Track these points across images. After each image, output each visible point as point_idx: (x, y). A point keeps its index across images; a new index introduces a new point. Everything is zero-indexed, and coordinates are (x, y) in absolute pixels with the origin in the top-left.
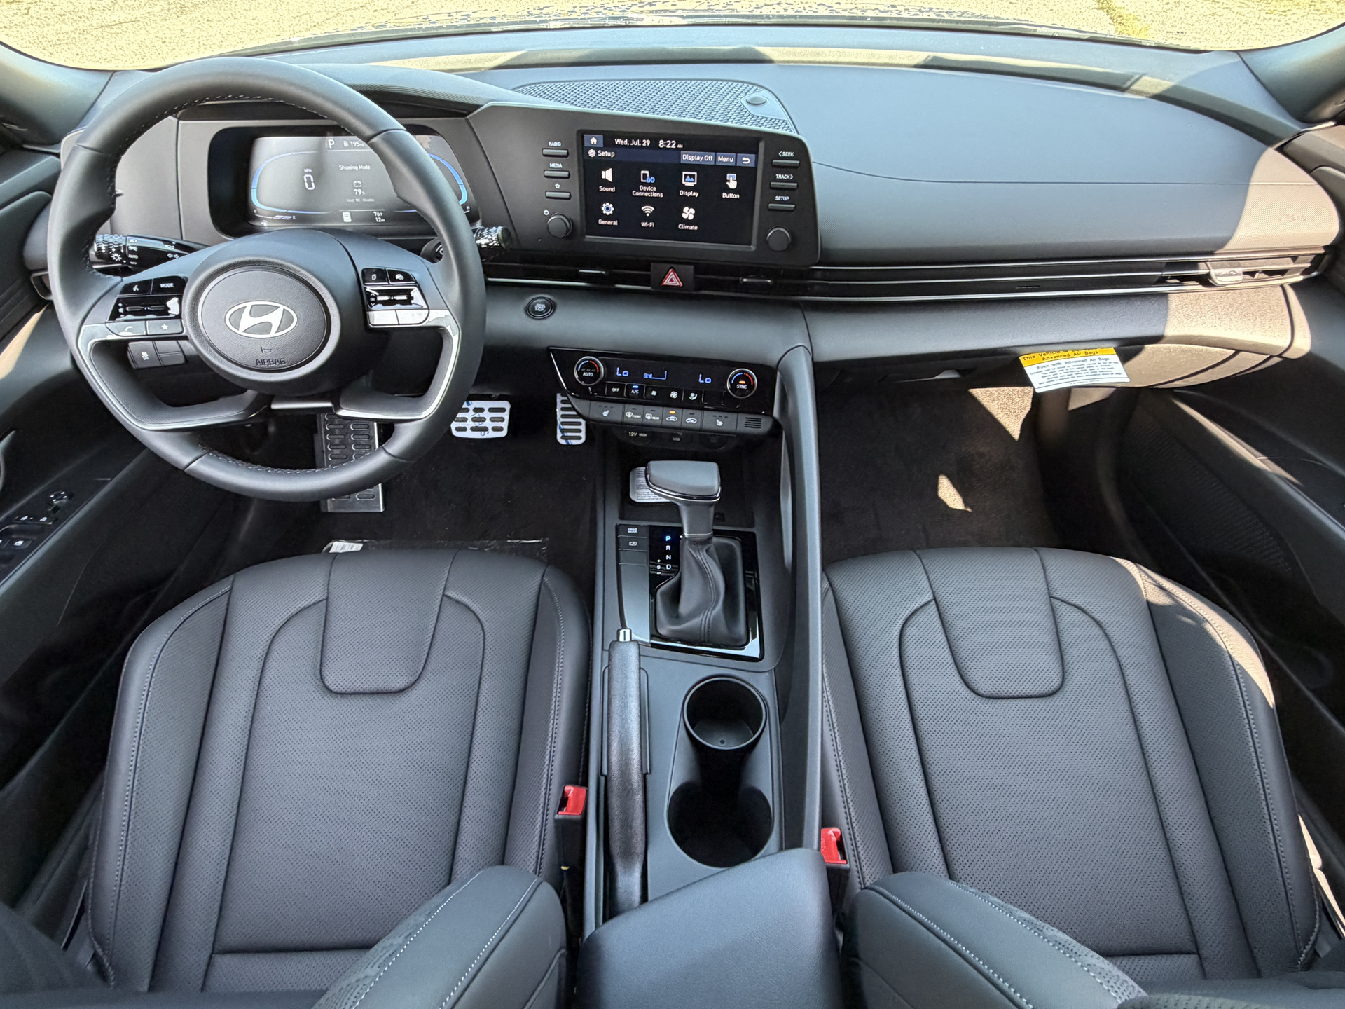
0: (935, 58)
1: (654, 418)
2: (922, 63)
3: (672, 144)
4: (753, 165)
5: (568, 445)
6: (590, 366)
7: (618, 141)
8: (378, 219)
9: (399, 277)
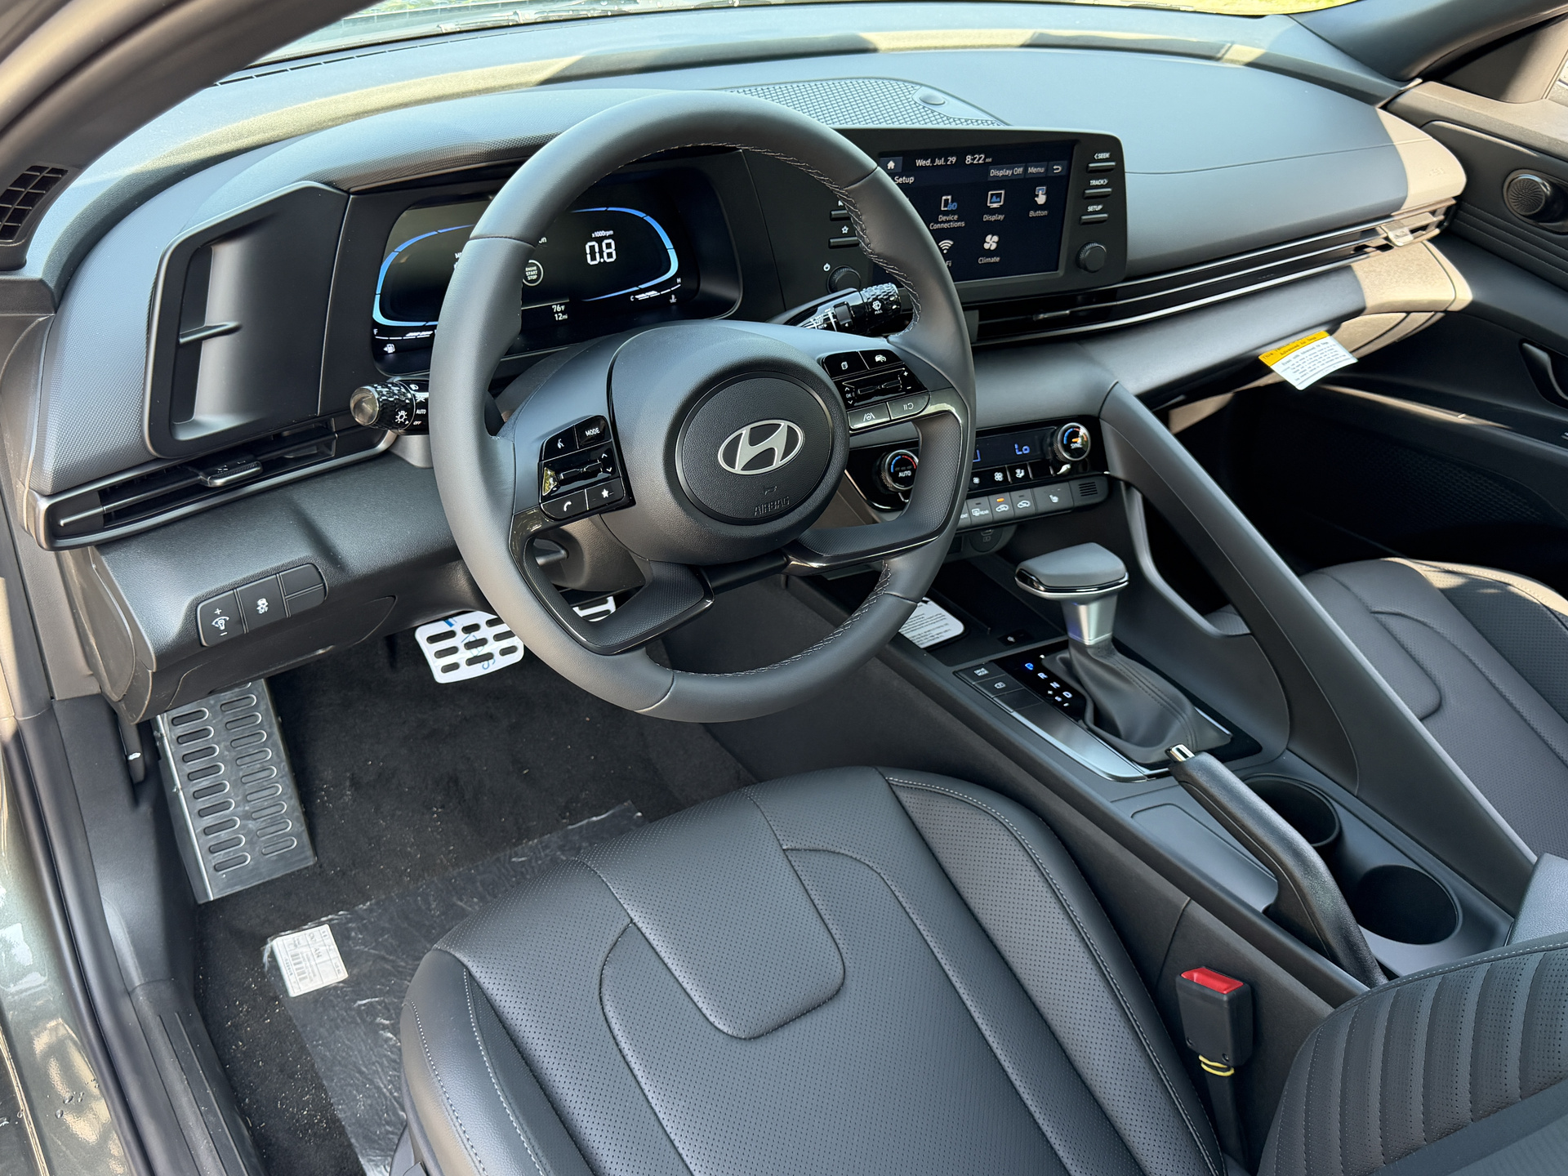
0: (1041, 35)
1: (982, 513)
2: (1028, 42)
3: (980, 158)
4: (1065, 173)
7: (920, 163)
8: (559, 317)
9: (878, 358)
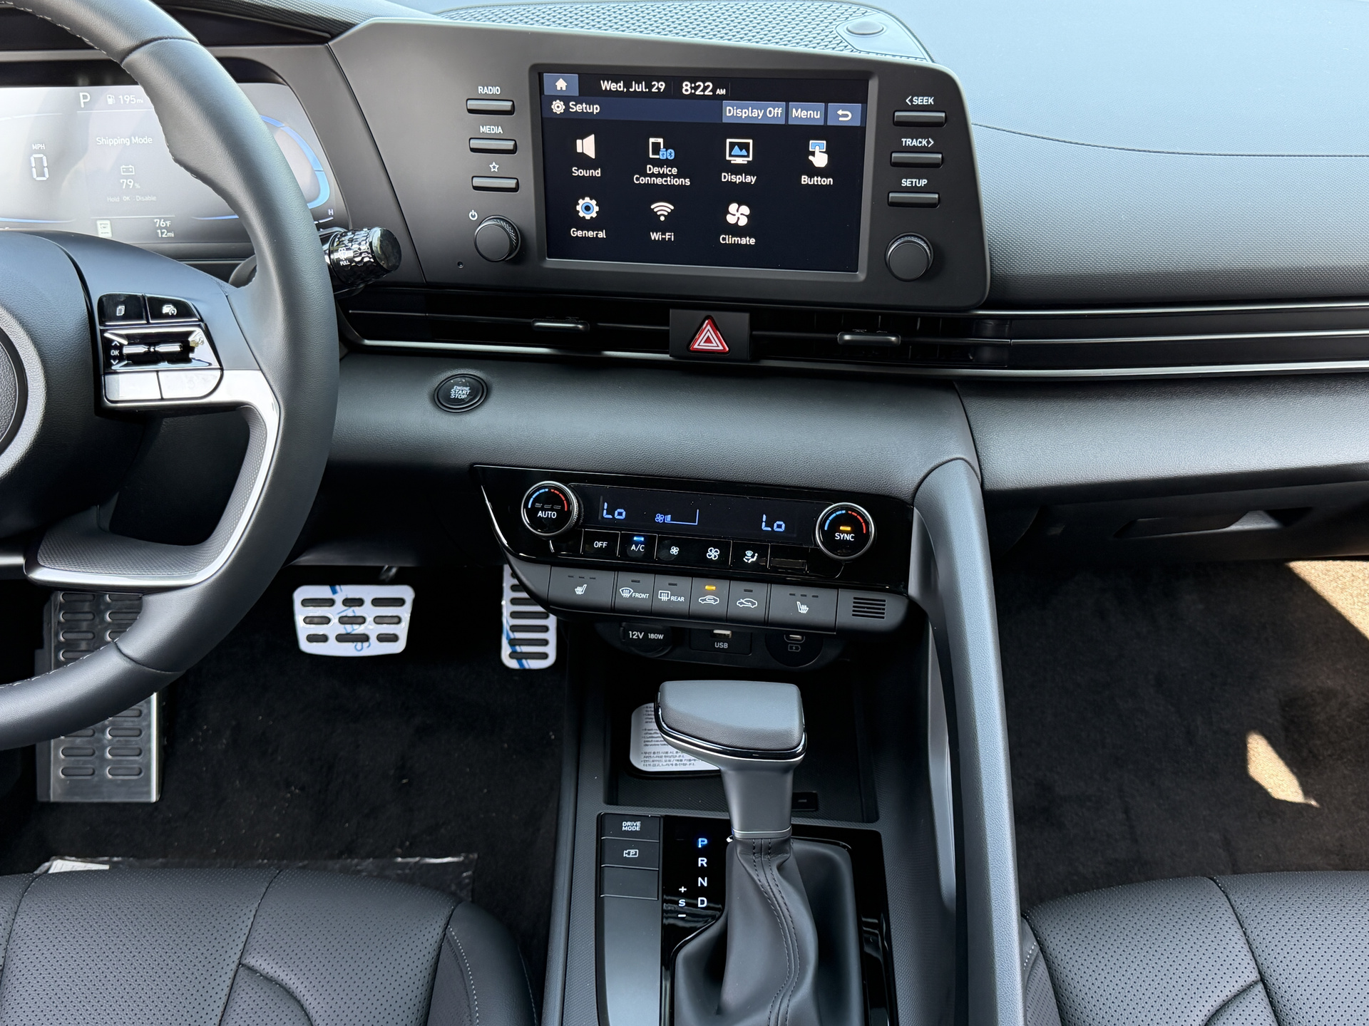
1: (673, 598)
3: (705, 88)
4: (858, 124)
5: (524, 672)
6: (552, 499)
7: (606, 85)
8: (162, 233)
9: (167, 309)
